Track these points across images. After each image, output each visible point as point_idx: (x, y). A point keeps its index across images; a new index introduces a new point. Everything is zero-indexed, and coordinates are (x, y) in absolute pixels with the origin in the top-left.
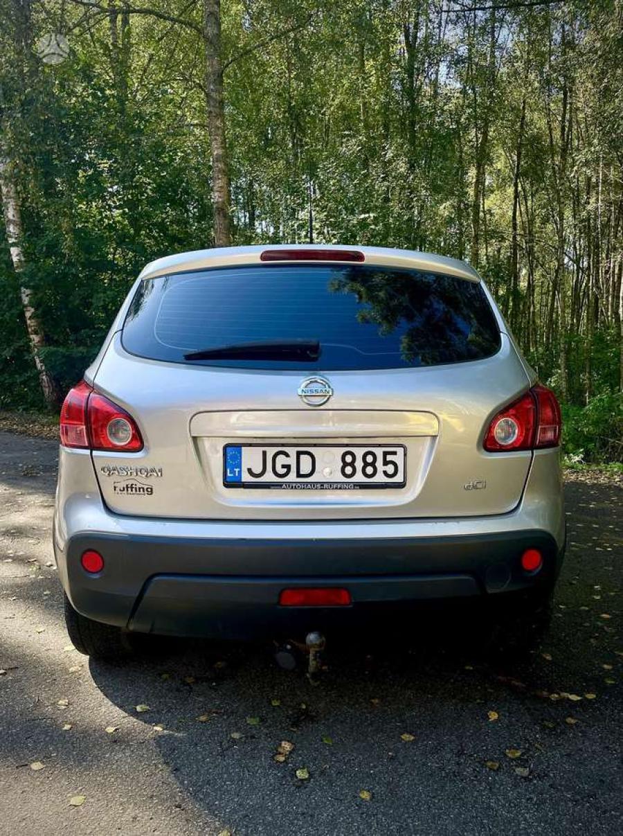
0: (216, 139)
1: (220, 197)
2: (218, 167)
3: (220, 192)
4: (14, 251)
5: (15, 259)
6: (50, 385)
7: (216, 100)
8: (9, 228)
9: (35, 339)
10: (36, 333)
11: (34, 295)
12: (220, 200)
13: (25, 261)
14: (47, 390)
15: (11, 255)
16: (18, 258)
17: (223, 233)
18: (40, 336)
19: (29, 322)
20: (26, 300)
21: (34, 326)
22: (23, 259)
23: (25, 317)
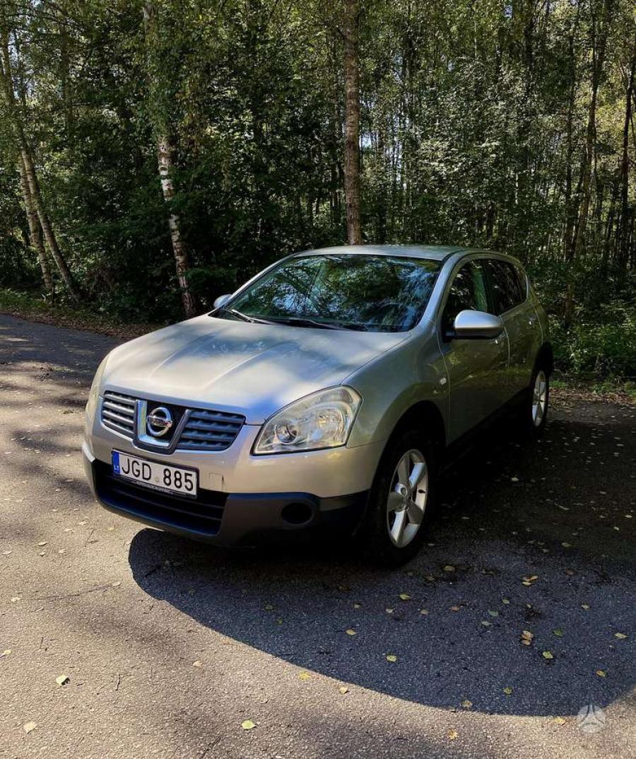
0: (350, 78)
1: (351, 131)
2: (351, 103)
3: (351, 126)
4: (165, 182)
5: (165, 188)
6: (191, 301)
7: (351, 42)
8: (161, 160)
9: (180, 259)
10: (181, 254)
11: (181, 220)
12: (351, 134)
13: (174, 190)
14: (188, 305)
15: (161, 185)
16: (168, 187)
17: (352, 165)
18: (184, 257)
19: (174, 244)
20: (173, 226)
21: (179, 248)
22: (172, 188)
23: (171, 240)
